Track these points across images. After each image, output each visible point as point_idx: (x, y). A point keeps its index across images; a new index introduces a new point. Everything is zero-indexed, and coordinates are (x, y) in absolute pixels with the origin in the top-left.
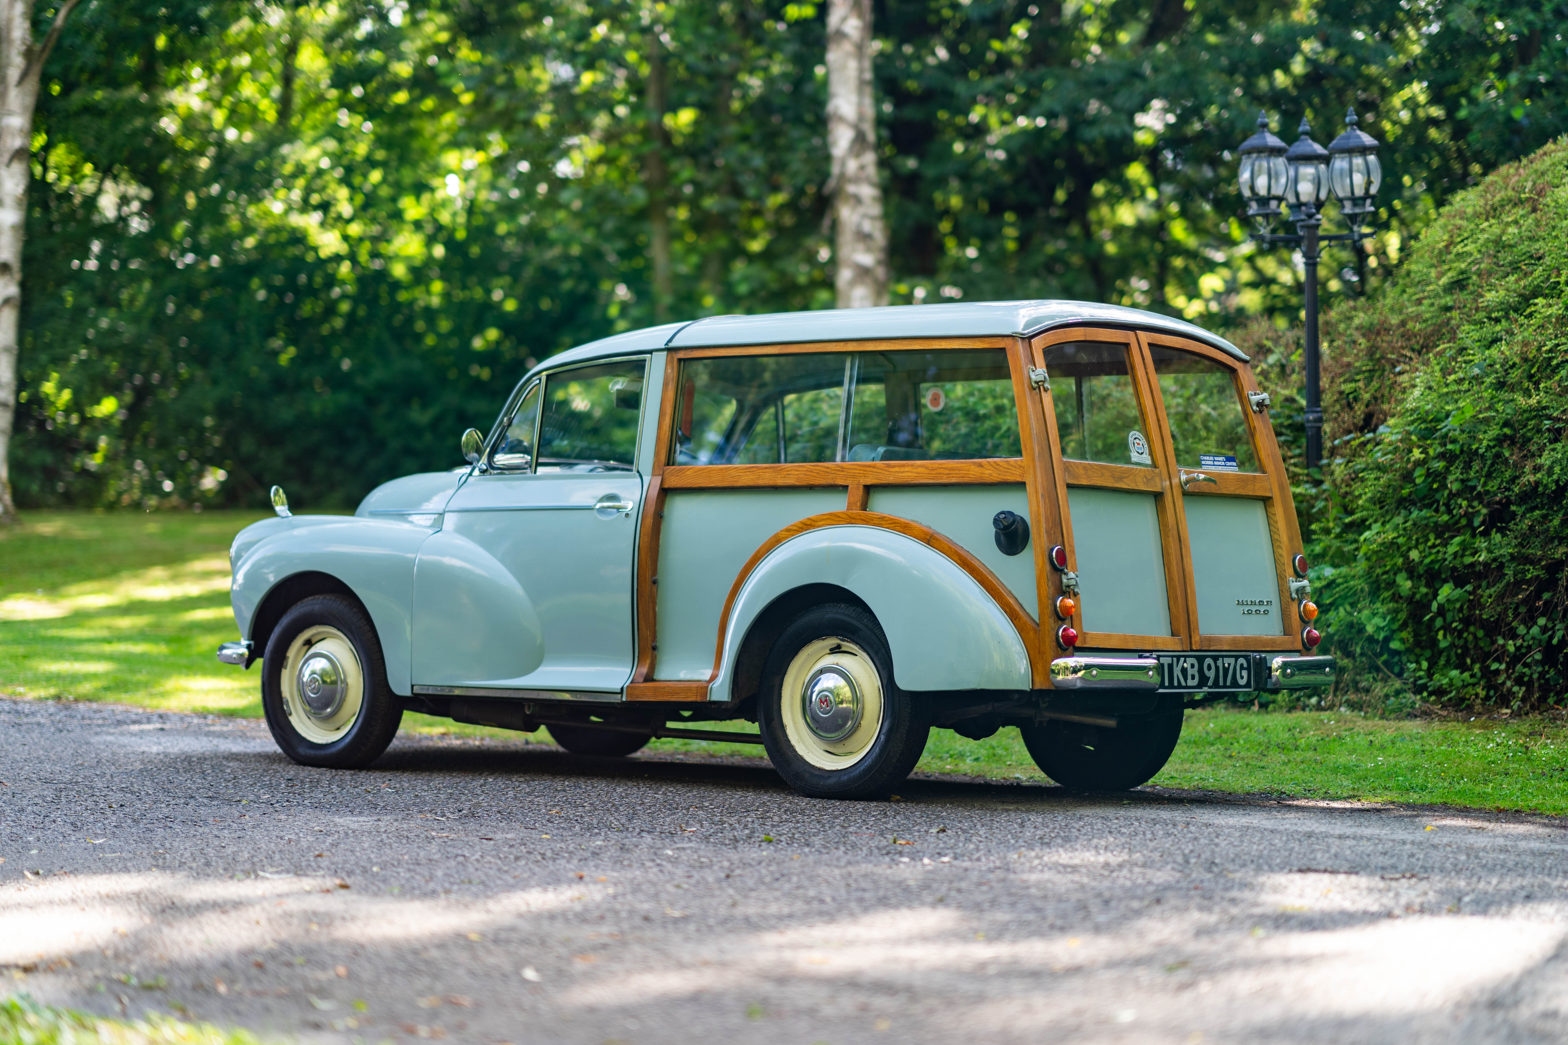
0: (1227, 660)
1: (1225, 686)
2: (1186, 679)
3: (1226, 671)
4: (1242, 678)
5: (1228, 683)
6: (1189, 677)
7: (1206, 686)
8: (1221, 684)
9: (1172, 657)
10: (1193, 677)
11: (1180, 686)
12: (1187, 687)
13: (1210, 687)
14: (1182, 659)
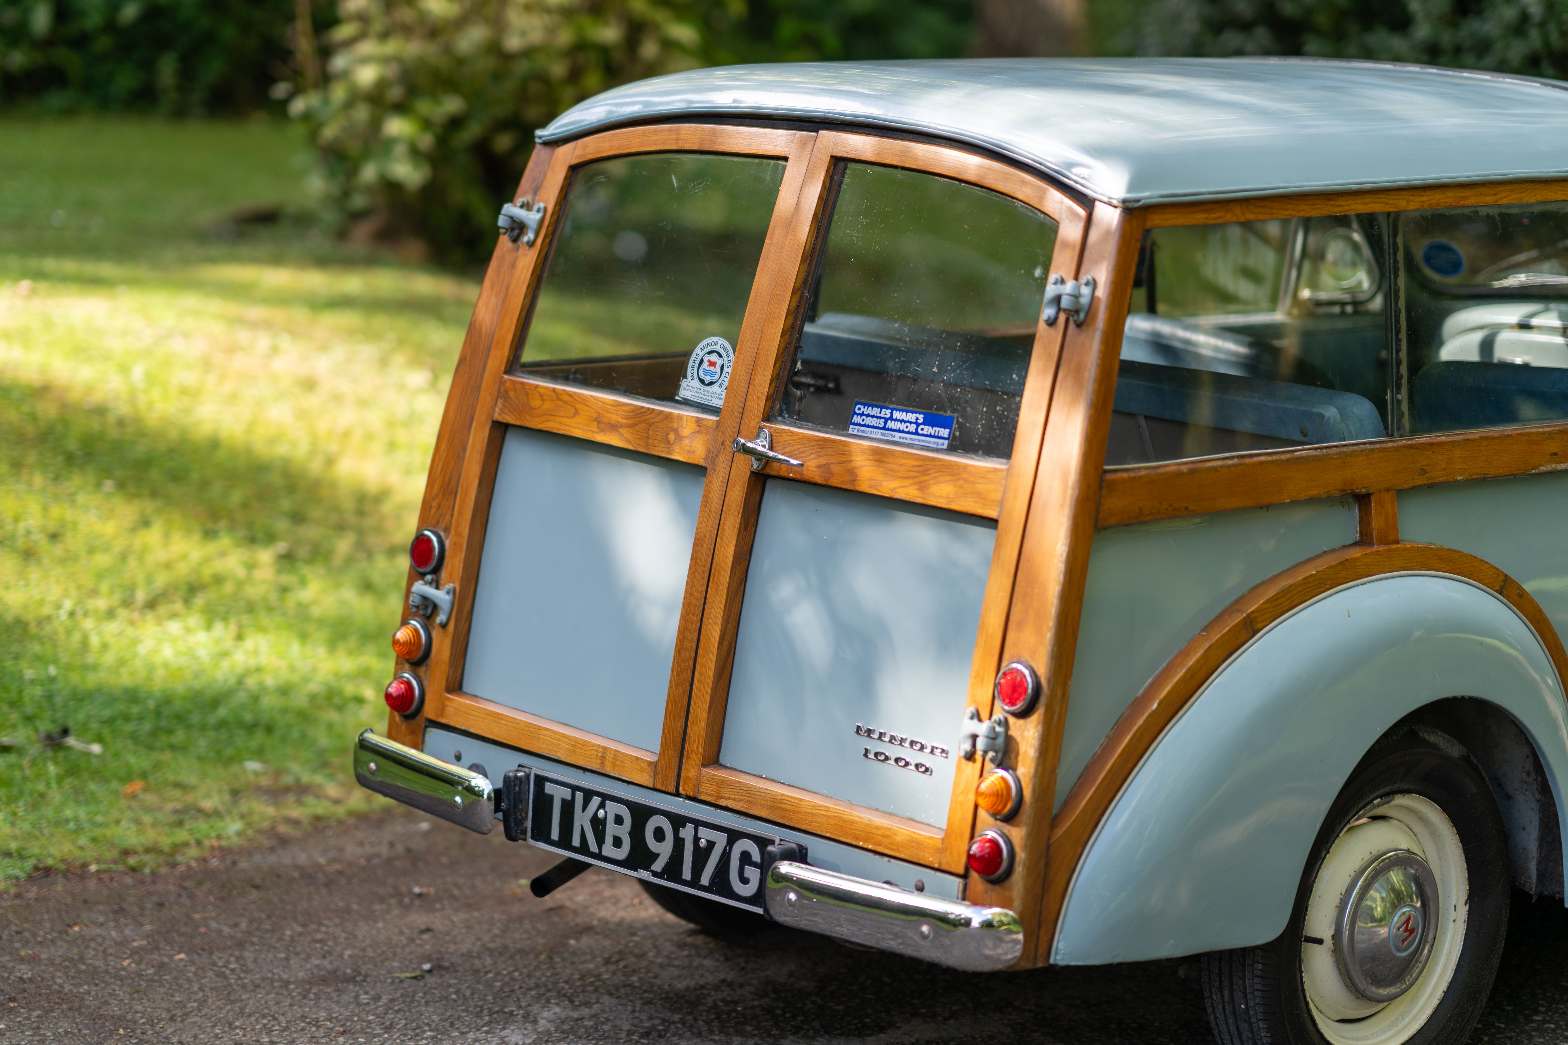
0: (705, 834)
1: (695, 882)
2: (600, 841)
3: (701, 855)
4: (745, 881)
5: (705, 880)
6: (609, 840)
7: (647, 868)
8: (687, 875)
9: (574, 788)
10: (617, 842)
11: (584, 849)
12: (599, 857)
13: (655, 874)
14: (596, 801)
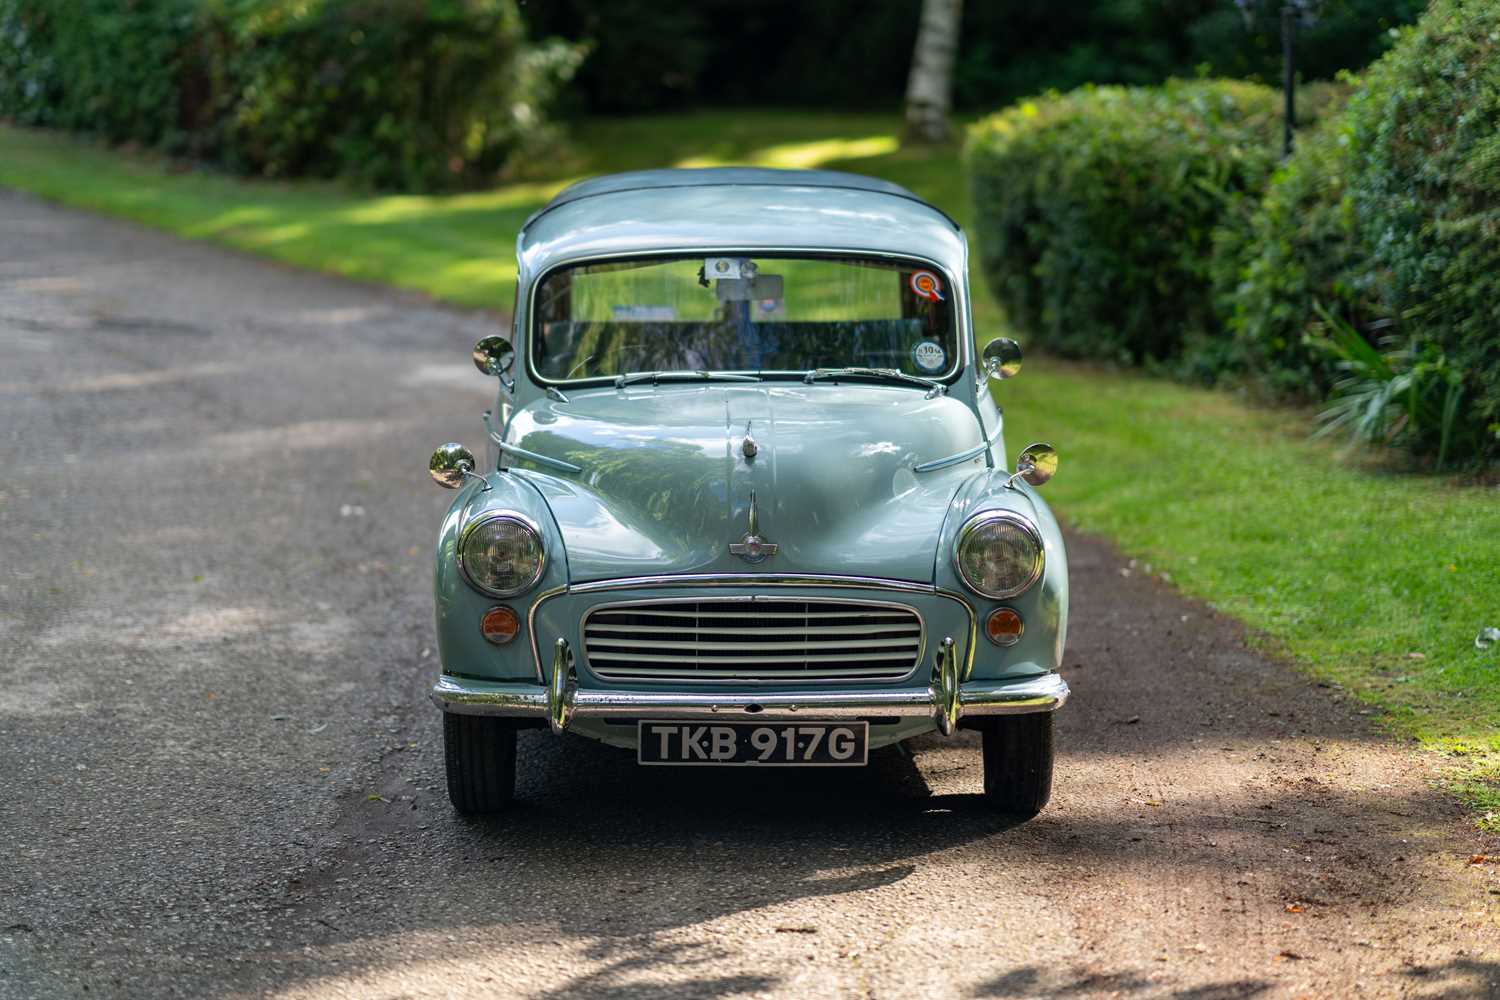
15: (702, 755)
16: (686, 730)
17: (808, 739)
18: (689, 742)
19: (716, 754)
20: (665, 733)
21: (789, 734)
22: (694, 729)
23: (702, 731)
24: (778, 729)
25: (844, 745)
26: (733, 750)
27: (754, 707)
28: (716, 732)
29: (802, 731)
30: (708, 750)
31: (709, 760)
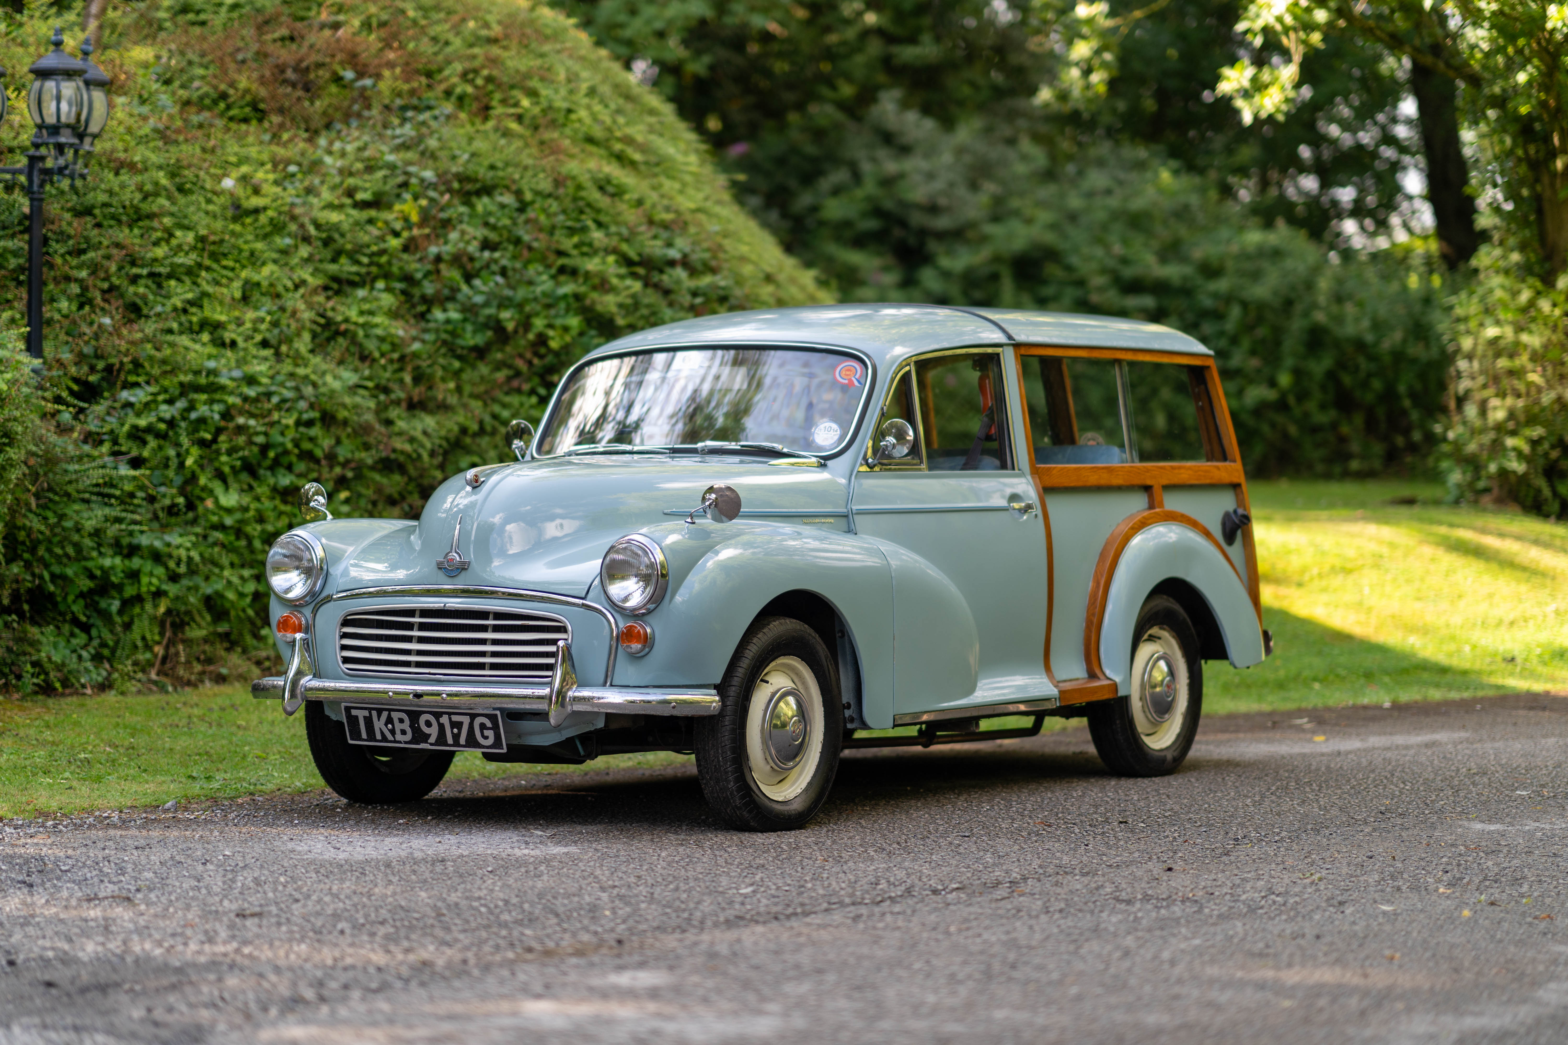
15: (390, 737)
16: (374, 713)
17: (459, 725)
18: (379, 725)
19: (399, 737)
20: (361, 714)
21: (445, 720)
22: (380, 712)
23: (385, 715)
24: (437, 715)
25: (486, 733)
26: (409, 736)
27: (418, 696)
28: (395, 716)
29: (455, 718)
30: (393, 732)
31: (395, 742)
